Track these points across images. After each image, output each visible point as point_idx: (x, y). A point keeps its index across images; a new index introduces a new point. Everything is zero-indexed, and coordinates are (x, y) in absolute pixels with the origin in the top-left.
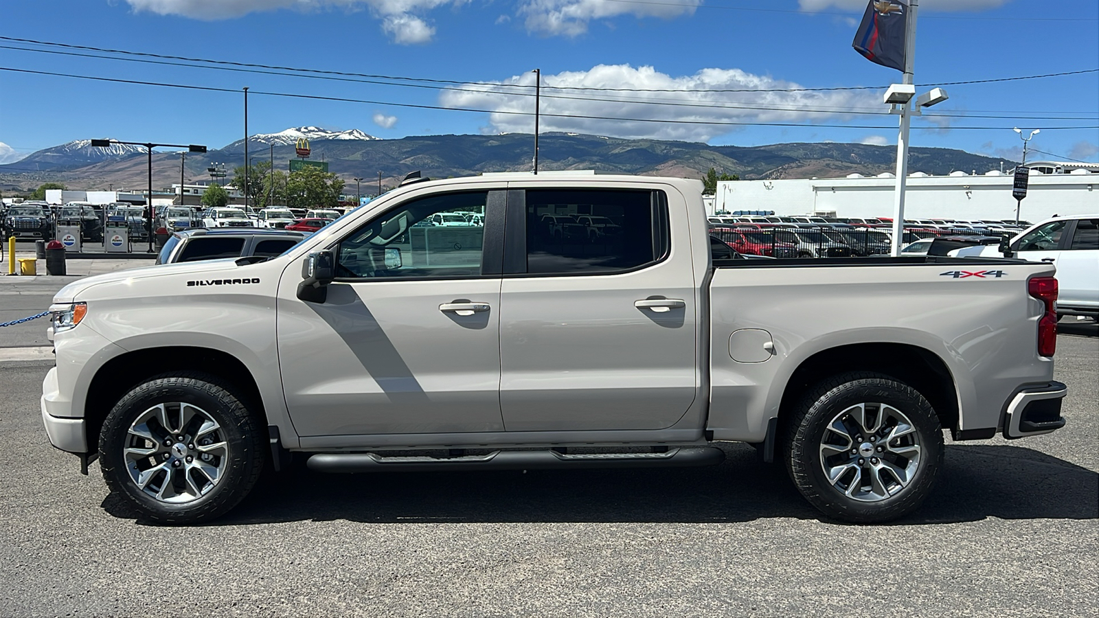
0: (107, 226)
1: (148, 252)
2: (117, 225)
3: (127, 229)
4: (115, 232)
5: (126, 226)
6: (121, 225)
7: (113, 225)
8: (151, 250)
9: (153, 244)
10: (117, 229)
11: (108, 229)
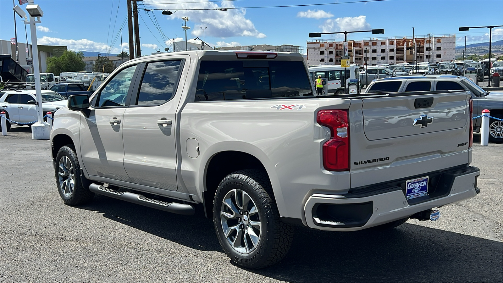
0: (466, 73)
1: (488, 87)
2: (471, 73)
3: (476, 75)
4: (469, 76)
5: (476, 73)
6: (473, 72)
7: (469, 72)
8: (489, 86)
9: (491, 82)
10: (471, 75)
11: (466, 75)
